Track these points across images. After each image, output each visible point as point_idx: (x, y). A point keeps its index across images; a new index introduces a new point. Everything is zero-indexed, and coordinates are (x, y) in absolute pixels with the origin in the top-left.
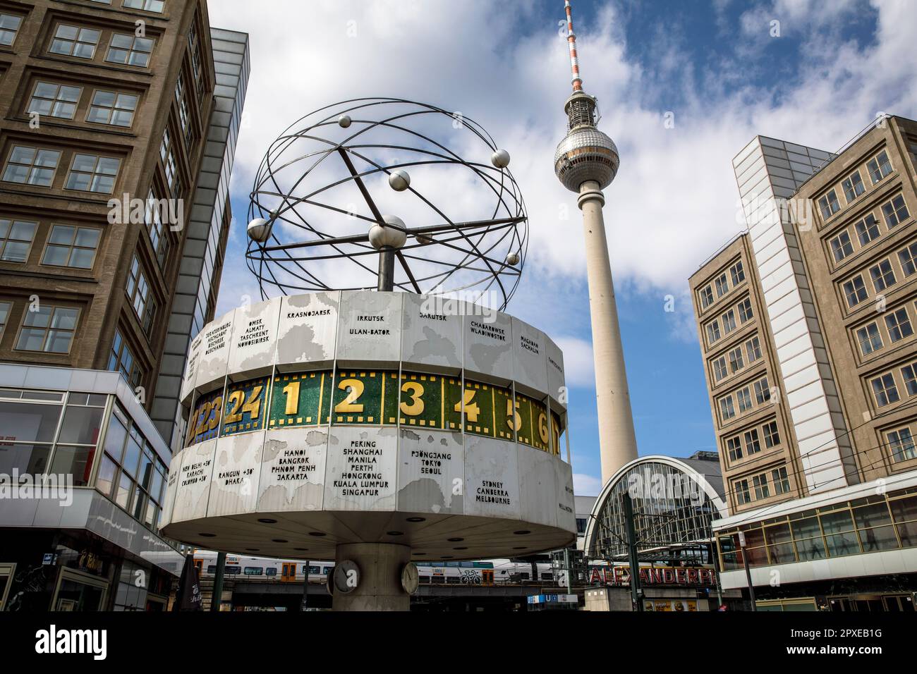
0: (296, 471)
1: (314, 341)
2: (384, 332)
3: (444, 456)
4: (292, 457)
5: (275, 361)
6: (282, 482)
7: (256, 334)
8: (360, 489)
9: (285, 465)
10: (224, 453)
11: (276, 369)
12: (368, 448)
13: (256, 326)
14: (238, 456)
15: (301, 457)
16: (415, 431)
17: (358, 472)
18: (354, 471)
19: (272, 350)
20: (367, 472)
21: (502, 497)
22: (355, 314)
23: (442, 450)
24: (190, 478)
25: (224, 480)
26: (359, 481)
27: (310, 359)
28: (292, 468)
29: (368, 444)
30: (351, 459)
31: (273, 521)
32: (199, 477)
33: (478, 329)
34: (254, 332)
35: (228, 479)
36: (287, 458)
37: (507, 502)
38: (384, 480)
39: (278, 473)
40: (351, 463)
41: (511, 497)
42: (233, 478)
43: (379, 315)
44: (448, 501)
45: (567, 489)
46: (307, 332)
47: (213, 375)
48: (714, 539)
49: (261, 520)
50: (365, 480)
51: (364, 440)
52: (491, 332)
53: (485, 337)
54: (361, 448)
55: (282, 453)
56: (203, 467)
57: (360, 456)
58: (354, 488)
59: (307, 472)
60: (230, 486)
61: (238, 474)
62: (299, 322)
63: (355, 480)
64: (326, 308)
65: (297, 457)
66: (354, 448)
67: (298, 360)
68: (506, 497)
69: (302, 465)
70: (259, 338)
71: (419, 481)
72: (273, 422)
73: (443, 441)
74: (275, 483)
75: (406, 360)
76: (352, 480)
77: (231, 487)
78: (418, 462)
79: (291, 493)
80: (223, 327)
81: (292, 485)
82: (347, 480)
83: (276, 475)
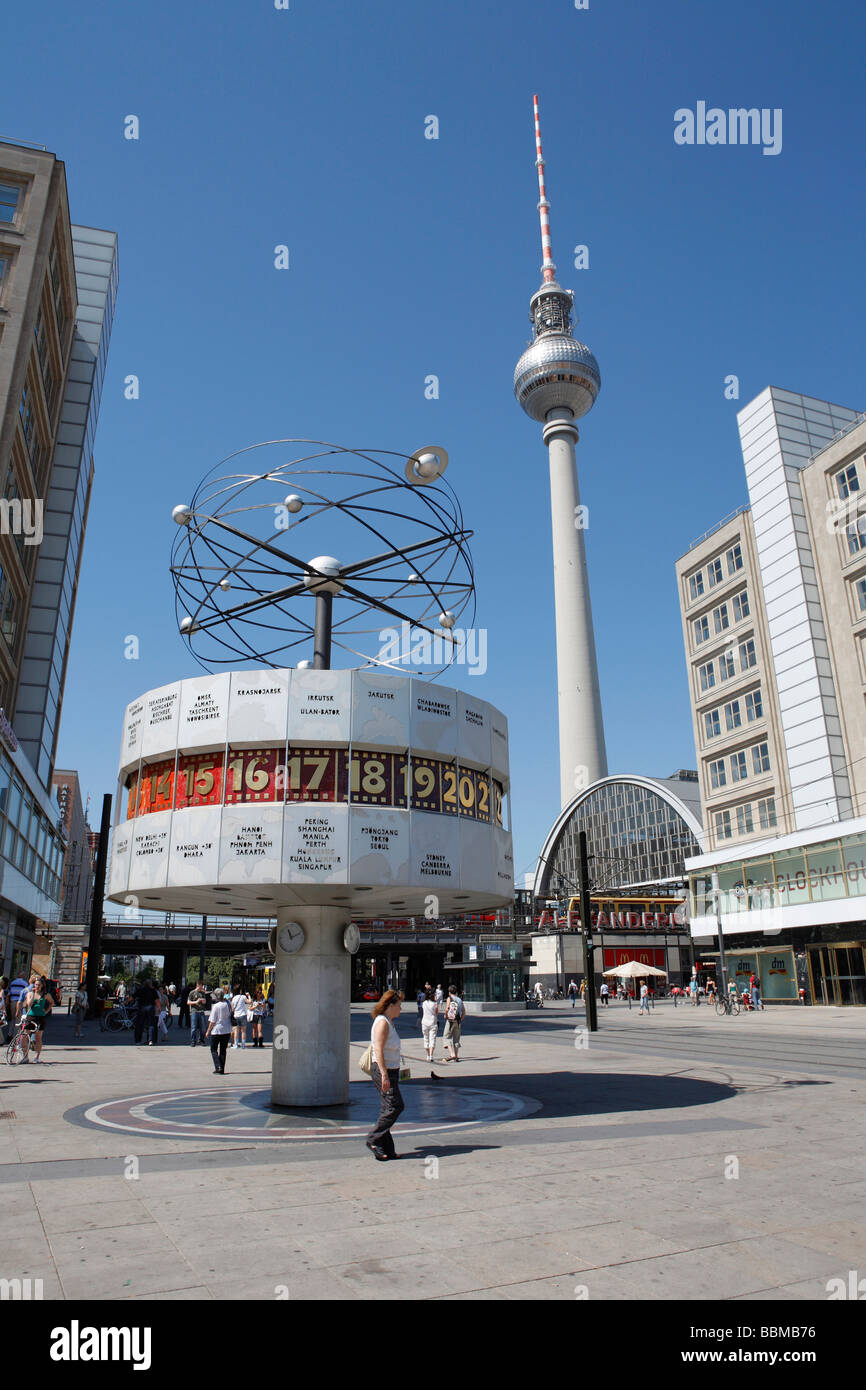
0: (254, 847)
1: (267, 719)
2: (334, 713)
3: (391, 832)
4: (249, 833)
5: (227, 738)
6: (242, 857)
7: (206, 709)
8: (315, 864)
9: (242, 841)
11: (229, 747)
12: (321, 825)
13: (205, 700)
15: (258, 833)
16: (364, 809)
17: (313, 848)
18: (309, 847)
20: (321, 848)
21: (444, 870)
22: (304, 692)
23: (390, 826)
24: (146, 849)
25: (183, 852)
26: (312, 857)
28: (250, 844)
29: (321, 821)
30: (305, 836)
31: (229, 889)
32: (154, 848)
33: (424, 706)
34: (203, 707)
35: (187, 852)
36: (244, 833)
37: (448, 873)
38: (336, 855)
39: (236, 848)
40: (306, 840)
41: (453, 868)
42: (192, 851)
43: (328, 694)
44: (393, 872)
46: (260, 712)
49: (216, 889)
50: (319, 856)
51: (318, 818)
52: (437, 708)
53: (432, 714)
54: (315, 825)
55: (239, 828)
56: (158, 838)
57: (314, 834)
58: (309, 863)
59: (265, 848)
60: (189, 858)
62: (250, 699)
64: (277, 686)
65: (254, 833)
66: (308, 825)
68: (448, 869)
69: (259, 841)
70: (208, 714)
71: (370, 855)
72: (230, 797)
73: (391, 818)
74: (235, 857)
75: (356, 740)
76: (307, 856)
77: (190, 860)
78: (368, 838)
82: (303, 855)
83: (234, 850)
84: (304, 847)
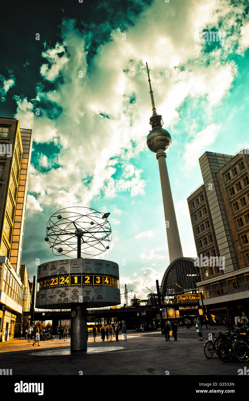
1: (65, 270)
2: (78, 267)
3: (90, 291)
5: (58, 274)
6: (61, 298)
10: (49, 292)
13: (53, 266)
14: (52, 293)
16: (85, 287)
17: (75, 295)
19: (57, 271)
22: (73, 264)
23: (90, 290)
24: (42, 297)
26: (75, 297)
28: (63, 295)
29: (76, 290)
30: (73, 293)
32: (44, 297)
33: (97, 264)
35: (50, 297)
36: (61, 293)
37: (102, 299)
38: (79, 296)
41: (103, 297)
43: (77, 264)
44: (91, 299)
47: (45, 276)
52: (99, 264)
56: (45, 295)
59: (65, 296)
61: (52, 296)
62: (62, 266)
64: (67, 263)
65: (63, 293)
66: (74, 291)
67: (62, 274)
70: (54, 269)
71: (86, 296)
73: (90, 288)
74: (60, 298)
75: (83, 272)
77: (51, 299)
78: (85, 292)
79: (63, 300)
80: (46, 265)
81: (63, 299)
82: (73, 297)
83: (60, 296)
84: (73, 295)
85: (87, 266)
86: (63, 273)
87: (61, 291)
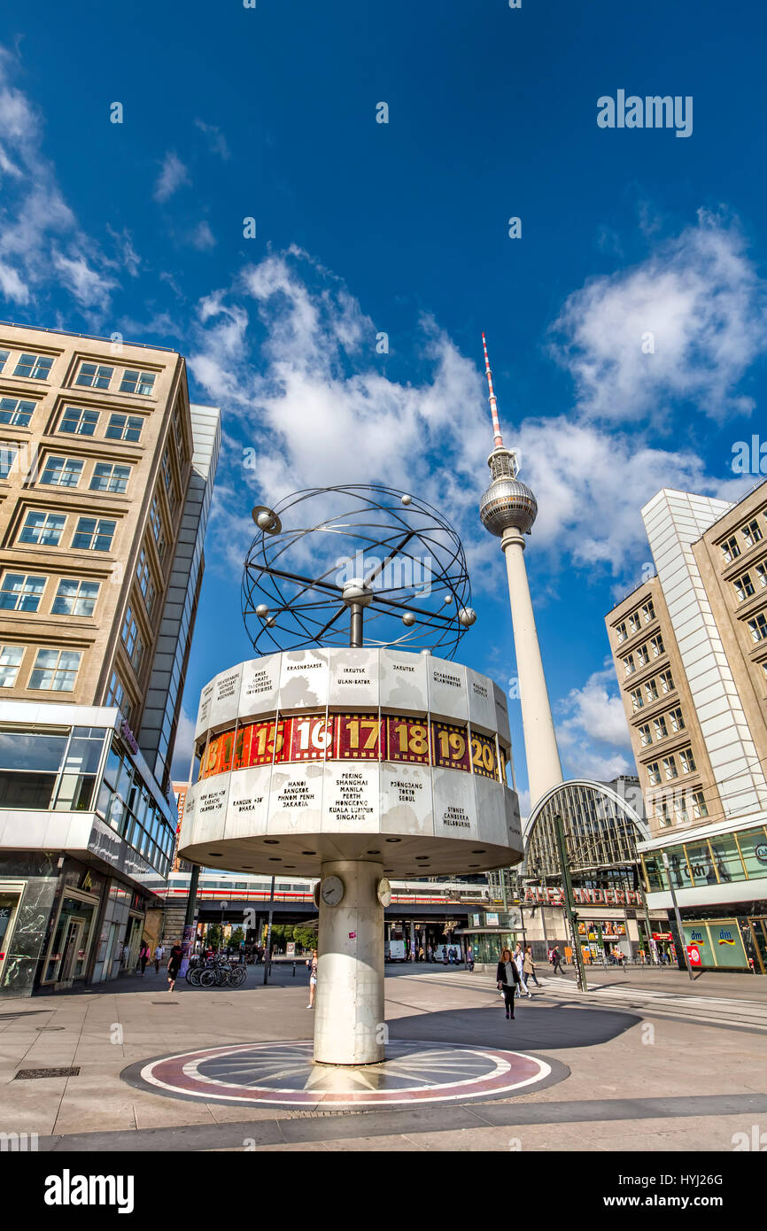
0: (298, 800)
2: (365, 682)
4: (294, 787)
5: (279, 706)
6: (288, 809)
7: (263, 684)
8: (351, 814)
9: (288, 795)
10: (237, 783)
11: (280, 713)
12: (356, 779)
13: (261, 677)
14: (249, 787)
15: (302, 787)
16: (392, 765)
17: (349, 800)
18: (345, 799)
19: (276, 696)
20: (356, 800)
21: (463, 821)
22: (342, 666)
24: (208, 806)
25: (238, 807)
26: (349, 808)
27: (307, 705)
28: (295, 797)
29: (356, 776)
30: (342, 789)
31: (277, 842)
32: (215, 805)
33: (439, 678)
34: (259, 683)
35: (242, 806)
36: (290, 788)
38: (369, 806)
39: (283, 801)
40: (343, 793)
41: (470, 821)
42: (246, 805)
43: (361, 668)
44: (421, 824)
45: (515, 814)
46: (303, 683)
47: (225, 718)
48: (639, 861)
49: (266, 842)
50: (353, 807)
51: (353, 773)
52: (450, 680)
53: (446, 685)
54: (351, 779)
55: (286, 783)
56: (219, 796)
57: (349, 786)
58: (346, 814)
59: (308, 801)
60: (243, 812)
61: (250, 802)
62: (297, 673)
63: (346, 806)
64: (318, 662)
65: (299, 787)
66: (345, 779)
67: (297, 706)
68: (467, 822)
69: (303, 794)
70: (264, 687)
71: (398, 807)
73: (416, 773)
75: (383, 705)
76: (344, 807)
77: (244, 814)
78: (396, 791)
79: (294, 819)
80: (233, 678)
82: (340, 807)
83: (281, 803)
84: (341, 799)
85: (399, 680)
86: (302, 705)
87: (288, 776)
